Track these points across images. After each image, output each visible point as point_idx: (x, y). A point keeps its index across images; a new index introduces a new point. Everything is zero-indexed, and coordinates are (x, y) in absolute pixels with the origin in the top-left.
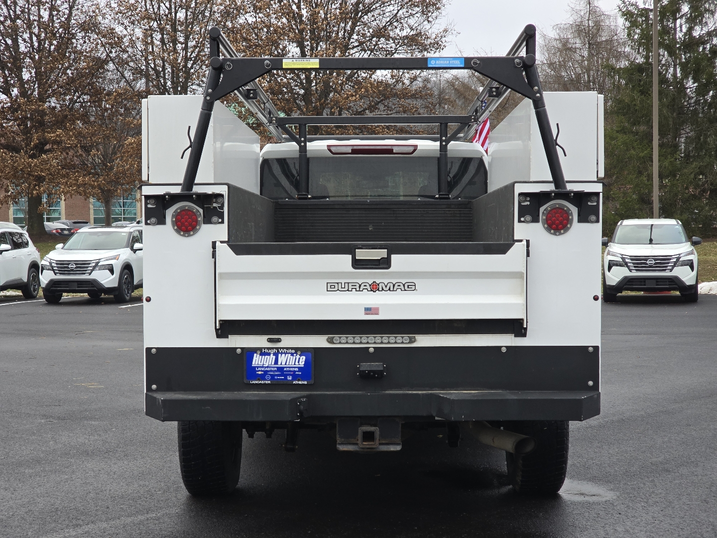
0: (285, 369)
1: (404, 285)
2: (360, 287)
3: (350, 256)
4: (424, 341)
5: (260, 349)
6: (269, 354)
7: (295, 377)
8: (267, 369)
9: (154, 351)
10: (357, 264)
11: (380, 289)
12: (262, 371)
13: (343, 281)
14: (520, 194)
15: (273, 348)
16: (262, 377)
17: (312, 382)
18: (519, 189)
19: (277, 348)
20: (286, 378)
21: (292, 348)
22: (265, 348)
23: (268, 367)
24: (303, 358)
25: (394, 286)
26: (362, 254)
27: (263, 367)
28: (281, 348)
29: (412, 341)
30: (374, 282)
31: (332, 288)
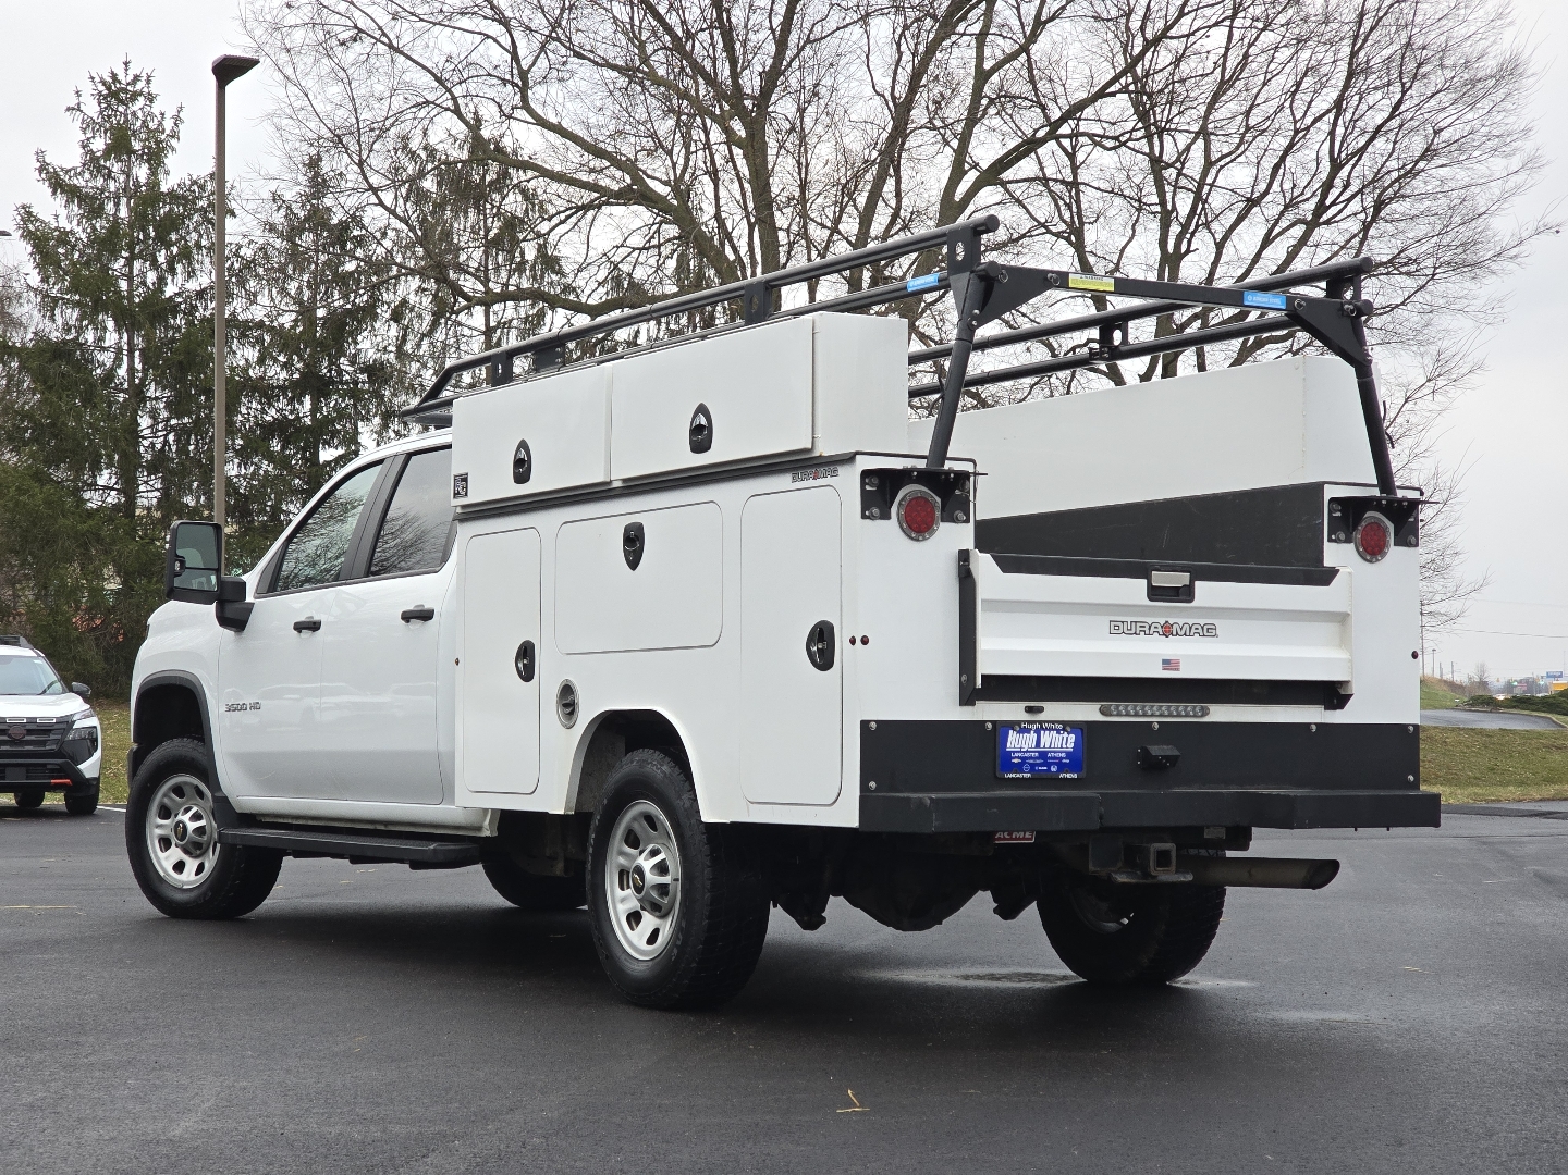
0: (1049, 755)
1: (1203, 628)
2: (1150, 629)
3: (1145, 581)
4: (1221, 713)
5: (1019, 723)
6: (1028, 731)
7: (1062, 767)
8: (1026, 755)
9: (874, 725)
10: (1155, 593)
11: (1174, 633)
12: (1018, 758)
13: (1129, 619)
14: (1332, 500)
15: (1034, 722)
16: (1019, 768)
17: (1083, 774)
18: (1330, 493)
19: (1040, 722)
20: (1049, 769)
21: (1059, 722)
22: (1024, 722)
23: (1027, 751)
24: (1072, 737)
25: (1191, 628)
26: (1162, 579)
27: (1021, 752)
28: (1045, 722)
29: (1205, 712)
30: (1167, 622)
31: (1117, 628)
